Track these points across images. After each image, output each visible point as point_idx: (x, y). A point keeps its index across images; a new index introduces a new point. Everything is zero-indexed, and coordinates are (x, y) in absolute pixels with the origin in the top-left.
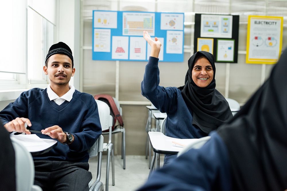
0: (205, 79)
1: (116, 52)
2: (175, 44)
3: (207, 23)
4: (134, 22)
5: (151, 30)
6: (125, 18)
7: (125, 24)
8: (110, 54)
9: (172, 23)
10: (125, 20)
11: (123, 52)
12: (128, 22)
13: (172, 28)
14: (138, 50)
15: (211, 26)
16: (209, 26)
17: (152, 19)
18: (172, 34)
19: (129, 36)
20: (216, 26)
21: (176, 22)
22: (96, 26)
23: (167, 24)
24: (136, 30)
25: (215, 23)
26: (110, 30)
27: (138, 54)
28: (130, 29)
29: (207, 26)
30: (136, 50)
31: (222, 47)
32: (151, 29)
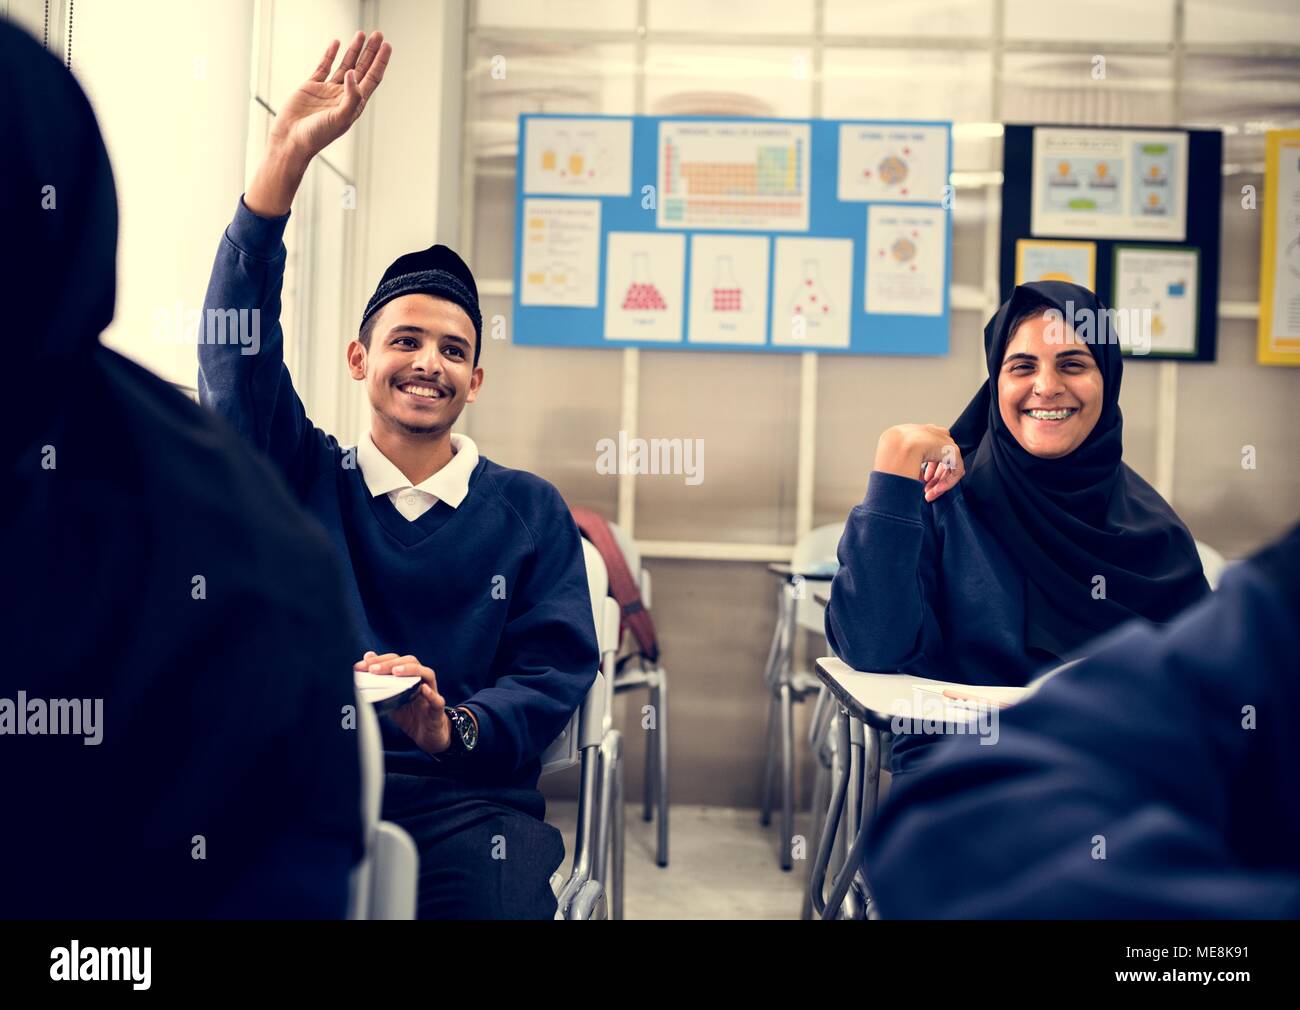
0: (1059, 415)
1: (625, 306)
2: (905, 268)
3: (1065, 168)
4: (714, 166)
5: (790, 205)
6: (669, 149)
7: (668, 174)
8: (596, 315)
9: (893, 170)
10: (668, 157)
11: (656, 307)
12: (683, 166)
13: (893, 193)
14: (727, 296)
15: (1084, 181)
16: (1074, 185)
17: (799, 150)
18: (892, 221)
19: (689, 234)
20: (1107, 180)
21: (912, 166)
22: (531, 185)
23: (867, 174)
24: (721, 204)
25: (1102, 169)
26: (595, 207)
27: (728, 317)
28: (695, 197)
29: (1063, 180)
30: (720, 296)
31: (1139, 282)
32: (795, 200)
